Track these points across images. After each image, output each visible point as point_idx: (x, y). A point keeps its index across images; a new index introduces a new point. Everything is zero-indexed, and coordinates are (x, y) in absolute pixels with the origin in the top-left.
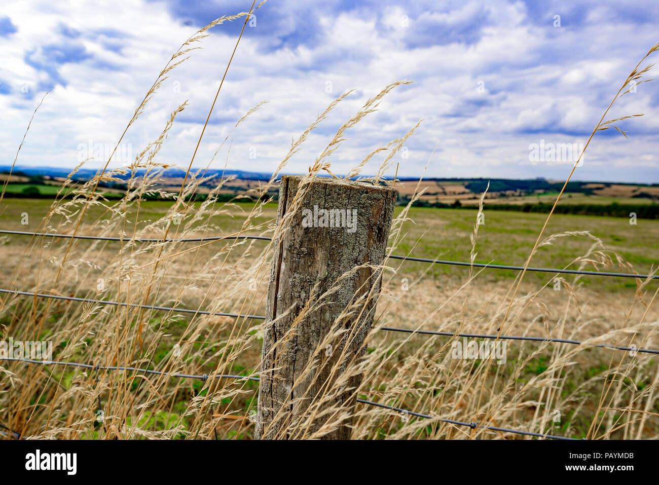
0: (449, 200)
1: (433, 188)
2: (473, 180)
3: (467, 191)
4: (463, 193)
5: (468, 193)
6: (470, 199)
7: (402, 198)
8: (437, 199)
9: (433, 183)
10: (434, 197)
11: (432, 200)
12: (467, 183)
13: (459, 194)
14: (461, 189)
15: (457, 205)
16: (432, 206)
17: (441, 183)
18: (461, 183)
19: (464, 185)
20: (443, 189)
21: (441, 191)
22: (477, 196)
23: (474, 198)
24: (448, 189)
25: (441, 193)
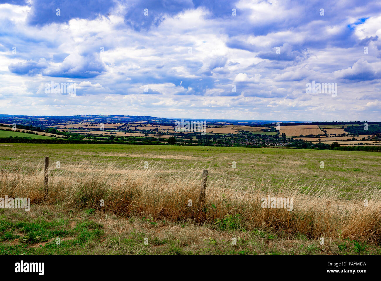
0: (329, 142)
1: (316, 131)
2: (351, 123)
3: (347, 133)
4: (343, 135)
5: (347, 135)
6: (348, 140)
7: (289, 139)
8: (320, 140)
9: (316, 126)
10: (317, 139)
11: (315, 141)
12: (346, 126)
13: (339, 136)
14: (342, 132)
15: (335, 147)
16: (315, 147)
17: (323, 127)
18: (341, 126)
19: (343, 128)
20: (325, 131)
21: (324, 133)
22: (356, 138)
23: (353, 140)
24: (329, 132)
25: (324, 135)
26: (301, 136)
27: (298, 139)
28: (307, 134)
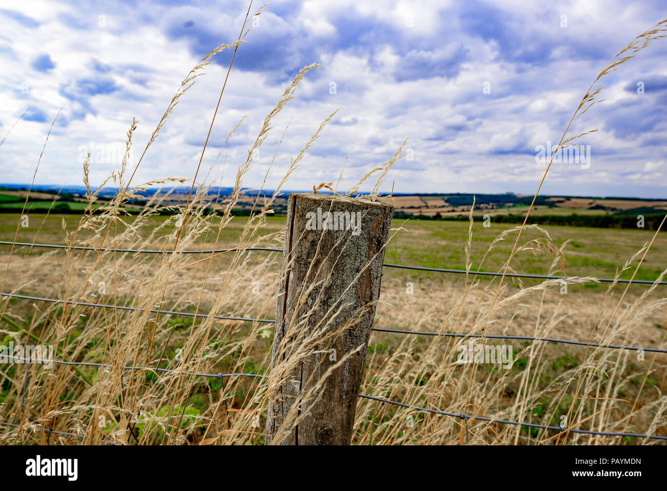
0: (431, 213)
1: (417, 202)
2: (451, 195)
3: (447, 204)
4: (443, 206)
5: (447, 207)
6: (449, 211)
8: (421, 212)
9: (417, 198)
10: (418, 210)
11: (416, 213)
12: (446, 198)
13: (440, 207)
14: (442, 203)
15: (438, 217)
16: (417, 218)
17: (423, 198)
18: (441, 197)
19: (443, 199)
20: (426, 203)
21: (424, 205)
22: (456, 209)
23: (453, 211)
24: (430, 203)
25: (424, 207)
26: (403, 208)
27: (400, 210)
28: (409, 205)
